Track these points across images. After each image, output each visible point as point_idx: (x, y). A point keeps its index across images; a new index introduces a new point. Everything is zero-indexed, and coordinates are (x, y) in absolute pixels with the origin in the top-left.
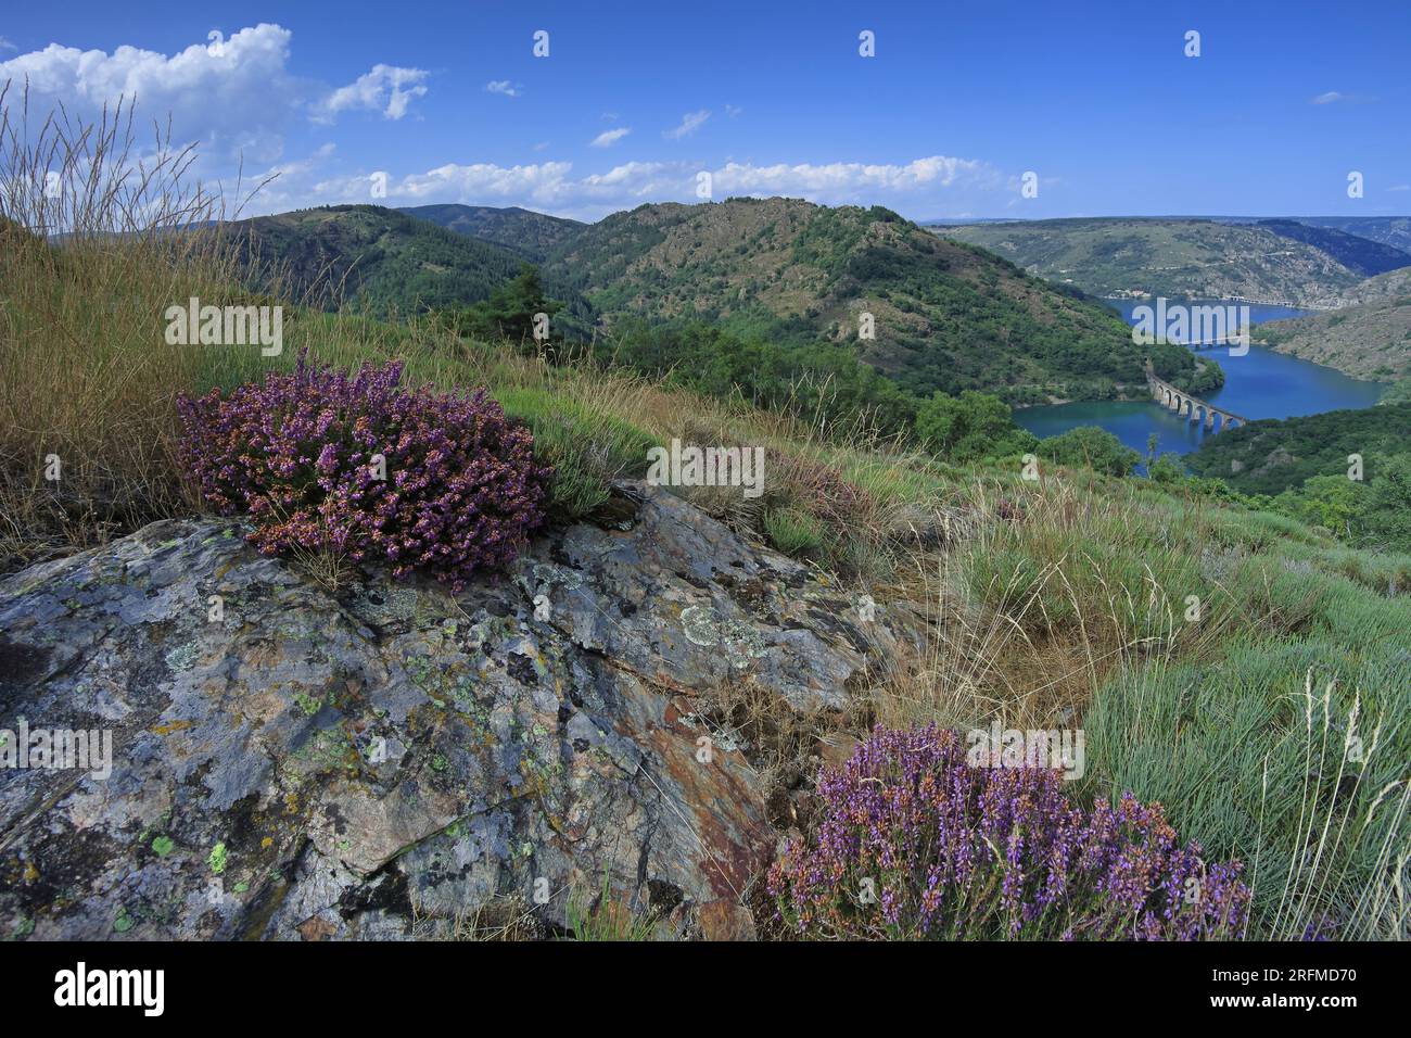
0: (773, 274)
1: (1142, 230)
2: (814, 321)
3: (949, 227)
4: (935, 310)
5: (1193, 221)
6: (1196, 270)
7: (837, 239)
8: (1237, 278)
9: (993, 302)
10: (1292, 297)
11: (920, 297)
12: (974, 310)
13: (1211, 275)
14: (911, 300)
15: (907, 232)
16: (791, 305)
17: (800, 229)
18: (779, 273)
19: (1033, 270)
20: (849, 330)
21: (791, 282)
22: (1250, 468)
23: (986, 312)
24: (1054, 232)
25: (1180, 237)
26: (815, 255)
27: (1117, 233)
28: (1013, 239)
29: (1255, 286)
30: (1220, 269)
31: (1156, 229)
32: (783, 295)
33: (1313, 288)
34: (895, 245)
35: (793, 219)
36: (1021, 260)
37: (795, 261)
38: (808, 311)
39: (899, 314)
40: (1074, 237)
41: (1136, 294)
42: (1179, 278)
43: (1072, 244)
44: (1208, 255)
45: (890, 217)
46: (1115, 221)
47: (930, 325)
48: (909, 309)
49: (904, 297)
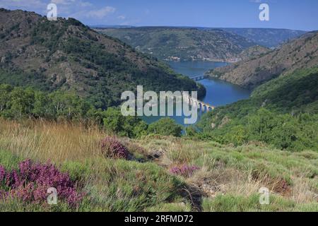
0: (20, 50)
1: (175, 32)
2: (44, 73)
3: (103, 29)
4: (100, 67)
5: (192, 29)
6: (194, 48)
7: (53, 33)
8: (207, 51)
9: (124, 63)
10: (223, 58)
11: (93, 61)
12: (116, 66)
13: (199, 50)
14: (89, 62)
15: (86, 30)
16: (31, 65)
17: (33, 27)
18: (24, 49)
19: (138, 48)
20: (61, 78)
21: (31, 54)
22: (217, 125)
23: (121, 67)
24: (145, 32)
25: (188, 35)
26: (43, 40)
27: (167, 33)
28: (130, 35)
29: (212, 54)
30: (201, 48)
31: (180, 32)
32: (26, 60)
33: (228, 54)
34: (81, 37)
35: (30, 21)
36: (133, 44)
37: (32, 43)
38: (41, 68)
39: (85, 69)
40: (152, 34)
41: (175, 58)
42: (188, 52)
43: (151, 37)
44: (197, 42)
45: (78, 24)
46: (166, 28)
47: (98, 74)
48: (89, 67)
49: (86, 61)
